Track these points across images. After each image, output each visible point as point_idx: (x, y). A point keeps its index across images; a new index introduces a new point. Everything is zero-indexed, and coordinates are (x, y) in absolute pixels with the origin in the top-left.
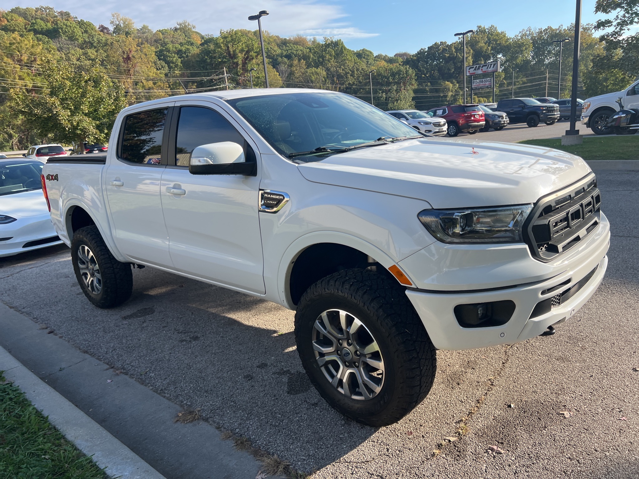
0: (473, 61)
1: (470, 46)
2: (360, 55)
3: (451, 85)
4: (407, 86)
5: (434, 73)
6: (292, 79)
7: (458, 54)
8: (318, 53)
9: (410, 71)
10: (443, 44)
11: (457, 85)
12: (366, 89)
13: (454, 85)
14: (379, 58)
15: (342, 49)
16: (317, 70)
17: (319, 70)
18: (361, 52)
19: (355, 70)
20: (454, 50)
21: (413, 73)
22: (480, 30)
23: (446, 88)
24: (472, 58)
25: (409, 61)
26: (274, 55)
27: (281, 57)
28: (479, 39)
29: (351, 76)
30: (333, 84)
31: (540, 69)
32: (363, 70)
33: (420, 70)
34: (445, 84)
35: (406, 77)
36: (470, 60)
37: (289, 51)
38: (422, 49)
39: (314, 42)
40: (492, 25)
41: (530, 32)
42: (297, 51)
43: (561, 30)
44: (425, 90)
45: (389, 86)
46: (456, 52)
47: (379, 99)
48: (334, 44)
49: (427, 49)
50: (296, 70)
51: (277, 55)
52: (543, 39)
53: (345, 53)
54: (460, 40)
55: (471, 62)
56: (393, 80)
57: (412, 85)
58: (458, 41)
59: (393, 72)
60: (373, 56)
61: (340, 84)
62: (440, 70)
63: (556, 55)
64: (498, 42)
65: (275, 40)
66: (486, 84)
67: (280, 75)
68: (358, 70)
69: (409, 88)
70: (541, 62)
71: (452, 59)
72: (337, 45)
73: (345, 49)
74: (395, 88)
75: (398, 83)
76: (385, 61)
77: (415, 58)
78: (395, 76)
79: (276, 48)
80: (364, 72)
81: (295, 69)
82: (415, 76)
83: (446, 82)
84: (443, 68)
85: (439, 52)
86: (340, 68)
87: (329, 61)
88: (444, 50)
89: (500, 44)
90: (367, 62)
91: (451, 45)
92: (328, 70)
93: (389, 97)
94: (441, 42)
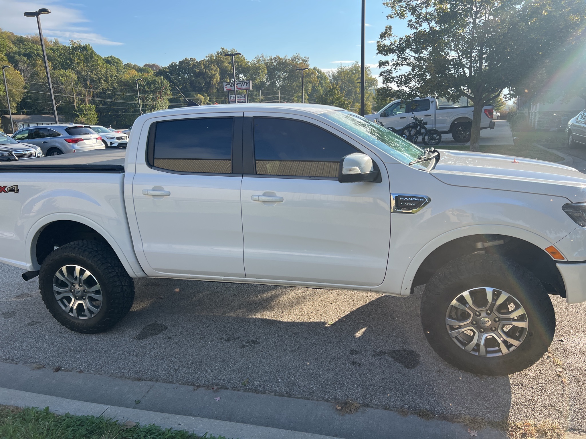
0: (220, 78)
1: (216, 64)
2: (109, 61)
3: (203, 97)
4: (163, 95)
5: (186, 86)
6: (37, 79)
7: (207, 70)
8: (64, 55)
9: (165, 82)
10: (193, 60)
11: (208, 98)
12: (122, 95)
13: (206, 98)
14: (128, 67)
15: (91, 53)
16: (65, 73)
17: (68, 72)
18: (109, 59)
19: (109, 76)
20: (203, 67)
21: (168, 84)
22: (223, 52)
23: (198, 100)
24: (219, 75)
25: (162, 73)
26: (10, 53)
27: (19, 55)
28: (223, 59)
29: (105, 81)
30: (86, 88)
31: (273, 90)
32: (117, 77)
33: (173, 82)
34: (197, 96)
35: (161, 87)
36: (217, 77)
37: (29, 50)
38: (173, 63)
39: (56, 43)
40: (233, 49)
41: (263, 58)
42: (38, 50)
43: (286, 60)
44: (180, 100)
45: (145, 94)
46: (205, 68)
47: (136, 106)
48: (82, 48)
49: (178, 64)
50: (41, 70)
51: (13, 53)
52: (274, 65)
53: (95, 58)
54: (208, 59)
55: (219, 78)
56: (149, 88)
57: (168, 95)
58: (206, 59)
59: (148, 82)
60: (122, 64)
61: (93, 88)
62: (191, 83)
63: (284, 79)
64: (239, 64)
65: (9, 37)
66: (241, 100)
67: (21, 74)
68: (111, 76)
69: (164, 97)
70: (273, 84)
71: (201, 74)
72: (86, 49)
73: (95, 54)
74: (151, 96)
75: (154, 92)
76: (136, 70)
77: (168, 70)
78: (150, 85)
79: (11, 45)
80: (118, 78)
81: (39, 69)
82: (170, 87)
83: (198, 95)
84: (195, 82)
85: (190, 67)
86: (92, 72)
87: (78, 64)
88: (194, 66)
89: (241, 65)
90: (117, 69)
91: (200, 62)
92: (78, 73)
93: (146, 105)
94: (191, 59)
